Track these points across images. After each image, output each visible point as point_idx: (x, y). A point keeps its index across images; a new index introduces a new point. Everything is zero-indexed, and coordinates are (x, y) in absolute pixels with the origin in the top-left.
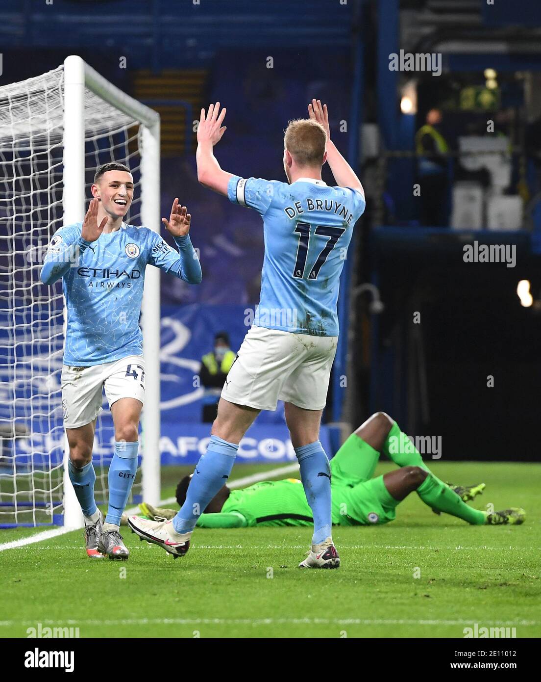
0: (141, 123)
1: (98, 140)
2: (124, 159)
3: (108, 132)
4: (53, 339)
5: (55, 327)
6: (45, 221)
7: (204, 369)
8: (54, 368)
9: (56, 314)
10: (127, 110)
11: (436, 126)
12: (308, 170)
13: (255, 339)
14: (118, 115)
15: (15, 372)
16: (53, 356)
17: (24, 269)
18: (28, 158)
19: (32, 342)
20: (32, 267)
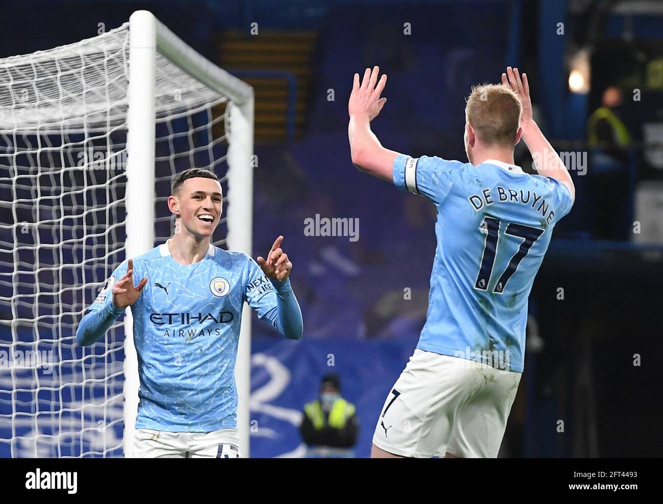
0: (229, 100)
1: (173, 122)
2: (206, 146)
3: (185, 110)
4: (110, 379)
5: (113, 363)
6: (102, 226)
7: (307, 421)
8: (111, 417)
9: (115, 348)
10: (211, 84)
11: (614, 109)
12: (495, 150)
13: (422, 370)
14: (199, 90)
15: (60, 422)
16: (110, 402)
17: (75, 288)
18: (81, 143)
19: (83, 384)
20: (84, 286)
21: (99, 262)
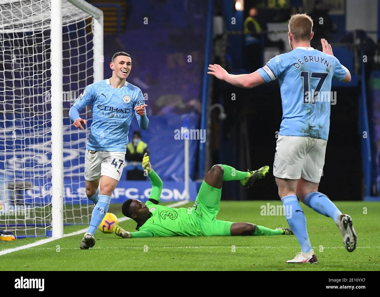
0: (93, 17)
1: (70, 26)
2: (84, 36)
3: (75, 21)
4: (45, 135)
5: (46, 128)
6: (41, 71)
7: (128, 151)
8: (46, 151)
9: (47, 121)
10: (86, 10)
11: (254, 17)
14: (80, 13)
15: (25, 153)
16: (45, 144)
17: (30, 97)
18: (31, 36)
19: (34, 137)
20: (34, 96)
21: (40, 85)
